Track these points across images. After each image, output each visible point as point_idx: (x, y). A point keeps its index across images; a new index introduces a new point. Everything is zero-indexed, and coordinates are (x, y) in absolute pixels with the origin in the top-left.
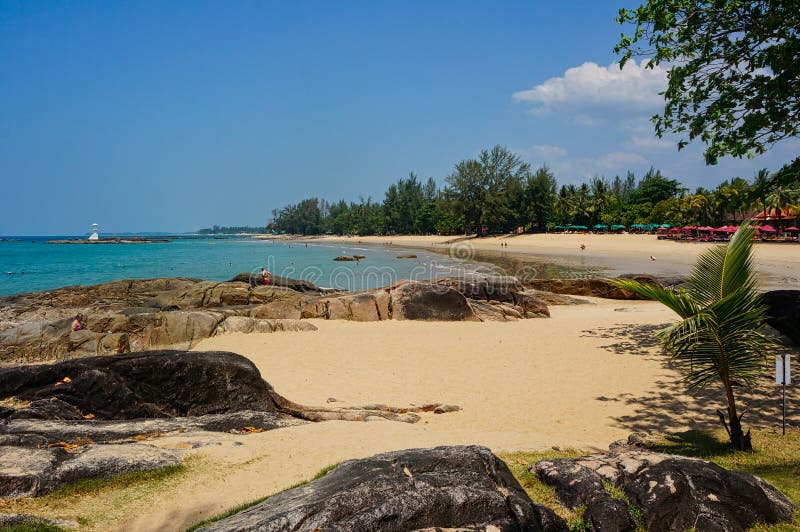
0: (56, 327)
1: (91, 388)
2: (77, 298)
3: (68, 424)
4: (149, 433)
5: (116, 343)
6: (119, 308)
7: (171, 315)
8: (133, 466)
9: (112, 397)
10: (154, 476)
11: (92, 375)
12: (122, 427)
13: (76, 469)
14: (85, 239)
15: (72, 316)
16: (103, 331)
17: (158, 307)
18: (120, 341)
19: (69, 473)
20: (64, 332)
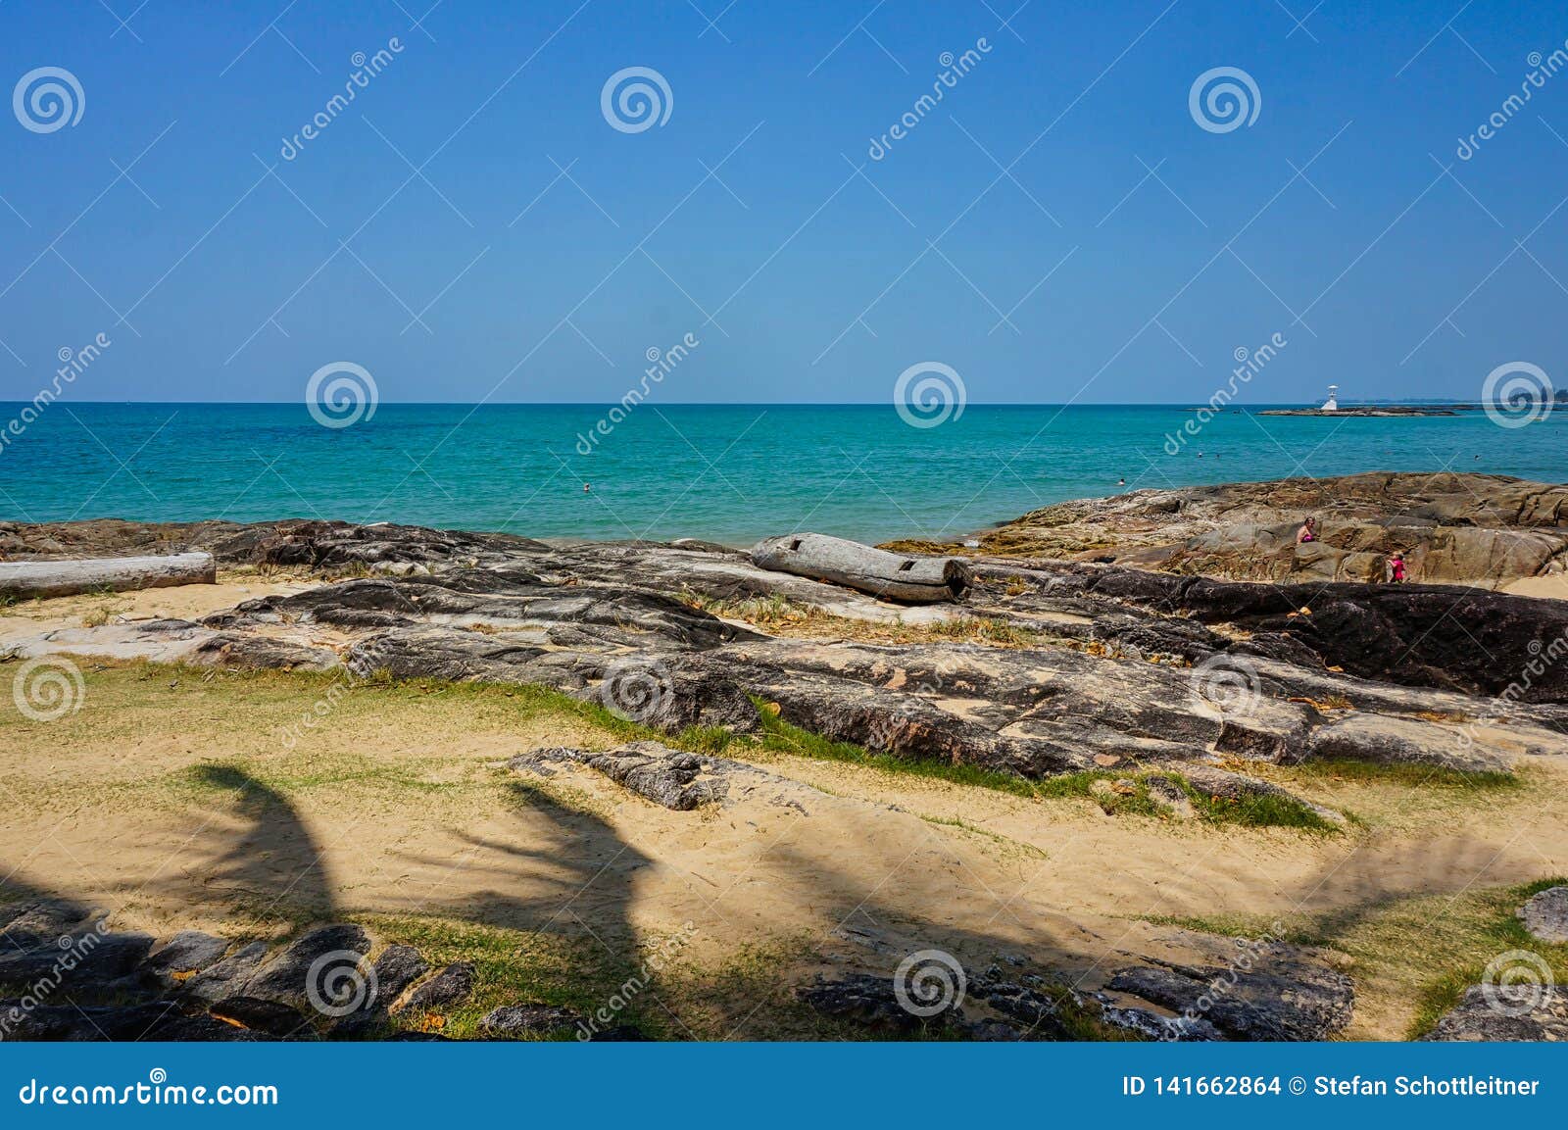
0: (1275, 534)
1: (1342, 628)
2: (1305, 495)
3: (1316, 674)
4: (1444, 713)
5: (1367, 568)
6: (1368, 515)
7: (1462, 533)
8: (1428, 757)
9: (1374, 648)
10: (1464, 782)
11: (1343, 610)
12: (1397, 694)
13: (1339, 741)
14: (1316, 410)
15: (1296, 521)
16: (1343, 547)
17: (1435, 518)
18: (1372, 565)
19: (1328, 743)
20: (1286, 542)
